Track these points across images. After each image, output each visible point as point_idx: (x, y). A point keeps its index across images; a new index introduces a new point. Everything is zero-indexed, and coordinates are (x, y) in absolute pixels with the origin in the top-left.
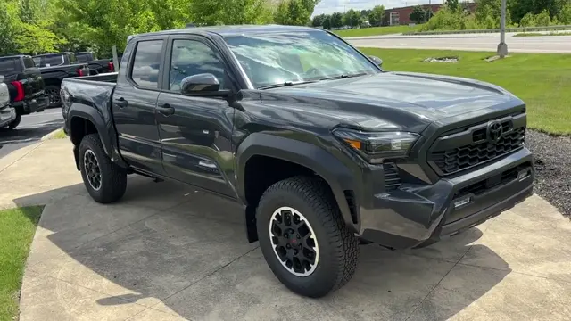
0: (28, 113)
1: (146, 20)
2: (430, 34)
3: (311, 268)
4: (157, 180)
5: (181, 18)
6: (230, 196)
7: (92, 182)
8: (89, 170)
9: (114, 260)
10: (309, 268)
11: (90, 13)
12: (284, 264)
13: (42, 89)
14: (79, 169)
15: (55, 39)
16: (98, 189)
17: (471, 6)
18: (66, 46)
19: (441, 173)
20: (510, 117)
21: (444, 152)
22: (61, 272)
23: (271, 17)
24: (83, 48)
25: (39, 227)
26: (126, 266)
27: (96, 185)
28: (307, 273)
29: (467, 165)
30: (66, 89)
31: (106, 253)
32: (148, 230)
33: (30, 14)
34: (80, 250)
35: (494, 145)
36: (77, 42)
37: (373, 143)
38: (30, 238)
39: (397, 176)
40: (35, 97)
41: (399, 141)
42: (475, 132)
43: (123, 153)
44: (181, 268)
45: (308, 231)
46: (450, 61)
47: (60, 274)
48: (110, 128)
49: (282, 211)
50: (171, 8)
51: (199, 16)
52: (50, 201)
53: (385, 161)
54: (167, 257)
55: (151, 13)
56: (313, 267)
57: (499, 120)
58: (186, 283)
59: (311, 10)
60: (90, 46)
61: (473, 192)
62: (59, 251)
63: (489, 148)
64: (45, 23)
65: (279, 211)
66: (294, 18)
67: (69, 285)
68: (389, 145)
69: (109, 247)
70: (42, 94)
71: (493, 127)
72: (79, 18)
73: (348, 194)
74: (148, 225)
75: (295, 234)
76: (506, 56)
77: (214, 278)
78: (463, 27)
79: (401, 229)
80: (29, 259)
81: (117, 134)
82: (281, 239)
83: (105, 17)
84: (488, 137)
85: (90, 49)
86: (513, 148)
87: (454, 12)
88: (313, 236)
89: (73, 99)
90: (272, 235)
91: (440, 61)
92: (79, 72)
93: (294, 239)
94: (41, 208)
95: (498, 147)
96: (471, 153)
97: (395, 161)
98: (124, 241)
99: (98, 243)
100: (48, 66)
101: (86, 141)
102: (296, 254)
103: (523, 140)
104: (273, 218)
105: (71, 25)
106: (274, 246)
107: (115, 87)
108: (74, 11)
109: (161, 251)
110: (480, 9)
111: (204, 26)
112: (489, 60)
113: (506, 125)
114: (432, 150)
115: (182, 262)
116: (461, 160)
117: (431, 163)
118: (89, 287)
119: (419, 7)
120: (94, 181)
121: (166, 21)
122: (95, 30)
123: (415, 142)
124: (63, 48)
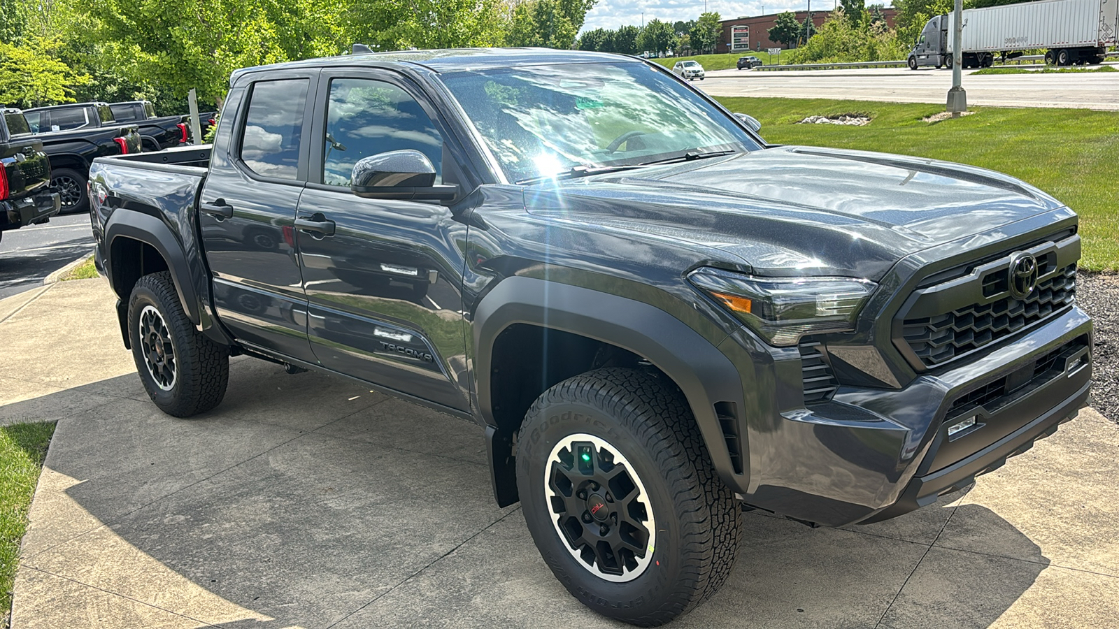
0: (17, 226)
1: (257, 37)
2: (810, 68)
3: (636, 564)
4: (294, 369)
5: (327, 34)
6: (458, 408)
7: (156, 373)
8: (150, 348)
9: (210, 541)
10: (632, 565)
11: (141, 22)
12: (577, 554)
13: (44, 175)
14: (128, 347)
15: (67, 75)
16: (169, 388)
17: (887, 14)
18: (92, 89)
19: (919, 365)
20: (1050, 244)
21: (927, 320)
22: (96, 570)
23: (500, 34)
24: (124, 94)
25: (45, 469)
26: (233, 555)
27: (166, 379)
28: (628, 575)
29: (971, 347)
30: (100, 180)
31: (191, 525)
32: (277, 476)
33: (16, 26)
34: (136, 520)
35: (1021, 302)
36: (113, 82)
37: (778, 302)
38: (27, 494)
39: (828, 372)
40: (30, 194)
41: (835, 297)
42: (988, 277)
43: (222, 312)
44: (352, 561)
45: (632, 486)
46: (854, 121)
47: (93, 574)
48: (195, 259)
49: (573, 444)
50: (308, 13)
51: (366, 30)
52: (69, 412)
53: (804, 339)
54: (320, 536)
55: (266, 25)
56: (643, 563)
57: (1031, 251)
58: (365, 594)
59: (578, 21)
60: (139, 90)
61: (981, 402)
62: (92, 523)
63: (1011, 310)
64: (47, 44)
65: (566, 442)
66: (546, 36)
67: (116, 600)
68: (813, 306)
69: (198, 512)
70: (45, 188)
71: (1020, 267)
72: (121, 32)
73: (722, 409)
74: (276, 463)
75: (602, 491)
76: (963, 113)
77: (424, 583)
78: (873, 55)
79: (826, 480)
80: (27, 542)
81: (211, 275)
82: (570, 501)
83: (176, 32)
84: (1012, 286)
85: (140, 95)
86: (1055, 307)
87: (856, 26)
88: (643, 498)
89: (115, 201)
90: (549, 493)
91: (836, 122)
92: (119, 143)
93: (600, 504)
94: (48, 429)
95: (1029, 307)
96: (979, 321)
97: (824, 339)
98: (226, 500)
99: (172, 505)
100: (56, 130)
101: (143, 287)
102: (603, 534)
103: (1072, 291)
104: (554, 457)
105: (100, 48)
106: (555, 517)
107: (205, 177)
108: (111, 20)
109: (308, 521)
110: (905, 22)
111: (376, 50)
112: (930, 120)
113: (1045, 260)
114: (902, 315)
115: (355, 546)
116: (959, 336)
117: (901, 343)
118: (159, 602)
119: (787, 15)
120: (160, 370)
121: (299, 40)
122: (153, 59)
123: (867, 299)
124: (84, 94)
